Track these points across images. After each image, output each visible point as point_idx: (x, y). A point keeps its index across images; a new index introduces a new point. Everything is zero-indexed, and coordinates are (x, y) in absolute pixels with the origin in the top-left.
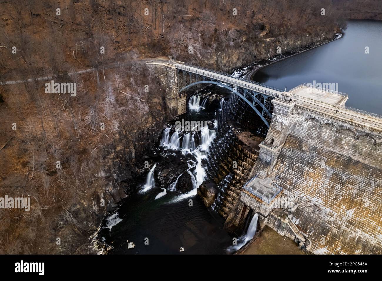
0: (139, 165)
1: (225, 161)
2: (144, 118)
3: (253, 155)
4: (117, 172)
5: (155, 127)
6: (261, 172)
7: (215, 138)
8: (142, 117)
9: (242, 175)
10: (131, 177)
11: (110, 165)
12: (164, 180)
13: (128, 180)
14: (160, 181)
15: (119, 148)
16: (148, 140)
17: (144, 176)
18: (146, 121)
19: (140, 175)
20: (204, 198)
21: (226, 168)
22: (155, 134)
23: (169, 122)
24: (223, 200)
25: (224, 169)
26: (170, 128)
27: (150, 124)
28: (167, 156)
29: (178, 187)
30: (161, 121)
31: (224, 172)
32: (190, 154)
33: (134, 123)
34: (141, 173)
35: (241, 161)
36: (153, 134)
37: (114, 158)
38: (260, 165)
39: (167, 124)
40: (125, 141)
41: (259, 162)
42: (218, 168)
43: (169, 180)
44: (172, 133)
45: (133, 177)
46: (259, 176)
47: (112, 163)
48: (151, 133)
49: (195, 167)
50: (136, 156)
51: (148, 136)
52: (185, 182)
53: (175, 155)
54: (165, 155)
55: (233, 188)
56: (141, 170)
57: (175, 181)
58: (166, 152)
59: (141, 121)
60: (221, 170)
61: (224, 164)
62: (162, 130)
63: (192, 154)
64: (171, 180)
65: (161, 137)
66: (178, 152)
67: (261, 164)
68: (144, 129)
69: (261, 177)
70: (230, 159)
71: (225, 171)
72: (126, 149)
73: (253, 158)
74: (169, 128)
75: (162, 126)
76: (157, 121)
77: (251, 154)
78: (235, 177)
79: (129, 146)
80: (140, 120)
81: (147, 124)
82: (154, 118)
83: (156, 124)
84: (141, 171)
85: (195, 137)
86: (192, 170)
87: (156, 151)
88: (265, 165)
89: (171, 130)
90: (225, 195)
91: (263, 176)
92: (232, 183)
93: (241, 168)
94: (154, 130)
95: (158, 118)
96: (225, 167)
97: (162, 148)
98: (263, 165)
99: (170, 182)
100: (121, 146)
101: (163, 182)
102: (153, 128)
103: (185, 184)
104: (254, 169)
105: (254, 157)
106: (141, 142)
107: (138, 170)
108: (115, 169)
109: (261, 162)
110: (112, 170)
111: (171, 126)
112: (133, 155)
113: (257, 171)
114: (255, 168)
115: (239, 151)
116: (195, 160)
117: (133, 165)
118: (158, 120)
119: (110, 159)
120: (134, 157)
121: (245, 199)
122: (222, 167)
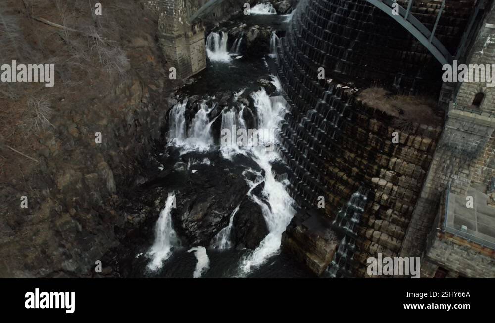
0: (130, 205)
1: (338, 160)
2: (121, 85)
3: (418, 139)
4: (72, 253)
5: (150, 106)
6: (455, 177)
7: (287, 111)
8: (116, 83)
9: (396, 189)
10: (116, 244)
11: (45, 243)
12: (199, 227)
13: (111, 253)
14: (190, 233)
15: (64, 180)
16: (138, 139)
17: (146, 228)
18: (128, 94)
19: (137, 226)
20: (308, 254)
21: (345, 177)
22: (152, 122)
23: (179, 90)
24: (358, 253)
25: (340, 180)
26: (185, 105)
27: (138, 101)
28: (192, 167)
29: (234, 237)
30: (161, 90)
31: (342, 188)
32: (242, 155)
33: (95, 101)
34: (139, 222)
35: (384, 156)
36: (147, 122)
37: (55, 214)
38: (448, 162)
39: (176, 95)
40: (82, 153)
41: (443, 154)
42: (321, 179)
43: (210, 225)
44: (190, 114)
45: (120, 240)
46: (453, 189)
47: (50, 233)
48: (142, 121)
49: (263, 183)
50: (117, 185)
51: (138, 129)
52: (252, 223)
53: (209, 163)
54: (185, 166)
55: (378, 222)
56: (138, 216)
57: (228, 224)
58: (185, 158)
59: (116, 93)
60: (332, 182)
61: (335, 167)
62: (166, 111)
63: (244, 154)
64: (215, 225)
65: (166, 127)
66: (215, 155)
67: (451, 159)
68: (125, 114)
69: (459, 191)
70: (353, 155)
71: (345, 183)
72: (87, 176)
73: (417, 146)
74: (182, 103)
75: (166, 103)
76: (151, 90)
77: (412, 137)
78: (377, 195)
79: (95, 166)
80: (112, 91)
81: (129, 100)
82: (143, 84)
83: (152, 98)
84: (137, 219)
85: (244, 117)
86: (258, 191)
87: (161, 160)
88: (465, 161)
89: (187, 107)
90: (360, 241)
91: (464, 188)
92: (369, 211)
93: (389, 174)
94: (148, 114)
95: (152, 83)
96: (341, 174)
97: (175, 151)
98: (458, 160)
99: (214, 231)
100: (73, 172)
101: (198, 232)
102: (146, 109)
103: (251, 228)
104: (435, 173)
105: (421, 143)
106: (125, 147)
107: (130, 217)
108: (63, 246)
109: (450, 154)
110: (56, 253)
111: (184, 98)
112: (111, 184)
113: (444, 177)
114: (437, 169)
115: (373, 133)
116: (256, 167)
117: (115, 209)
118: (154, 88)
119: (42, 221)
120: (114, 190)
121: (447, 255)
122: (331, 175)
